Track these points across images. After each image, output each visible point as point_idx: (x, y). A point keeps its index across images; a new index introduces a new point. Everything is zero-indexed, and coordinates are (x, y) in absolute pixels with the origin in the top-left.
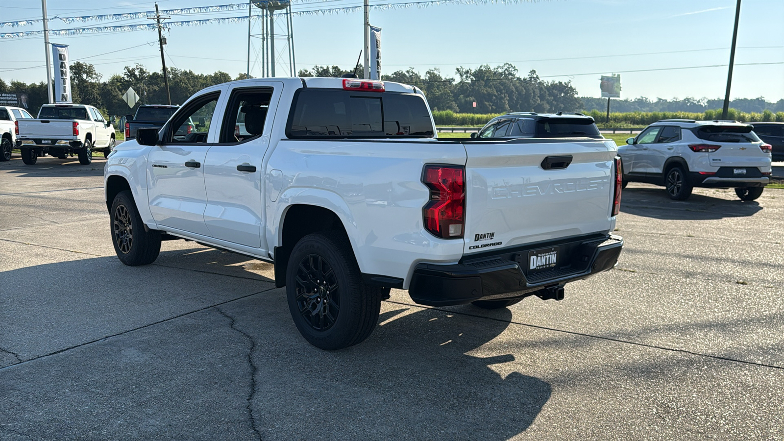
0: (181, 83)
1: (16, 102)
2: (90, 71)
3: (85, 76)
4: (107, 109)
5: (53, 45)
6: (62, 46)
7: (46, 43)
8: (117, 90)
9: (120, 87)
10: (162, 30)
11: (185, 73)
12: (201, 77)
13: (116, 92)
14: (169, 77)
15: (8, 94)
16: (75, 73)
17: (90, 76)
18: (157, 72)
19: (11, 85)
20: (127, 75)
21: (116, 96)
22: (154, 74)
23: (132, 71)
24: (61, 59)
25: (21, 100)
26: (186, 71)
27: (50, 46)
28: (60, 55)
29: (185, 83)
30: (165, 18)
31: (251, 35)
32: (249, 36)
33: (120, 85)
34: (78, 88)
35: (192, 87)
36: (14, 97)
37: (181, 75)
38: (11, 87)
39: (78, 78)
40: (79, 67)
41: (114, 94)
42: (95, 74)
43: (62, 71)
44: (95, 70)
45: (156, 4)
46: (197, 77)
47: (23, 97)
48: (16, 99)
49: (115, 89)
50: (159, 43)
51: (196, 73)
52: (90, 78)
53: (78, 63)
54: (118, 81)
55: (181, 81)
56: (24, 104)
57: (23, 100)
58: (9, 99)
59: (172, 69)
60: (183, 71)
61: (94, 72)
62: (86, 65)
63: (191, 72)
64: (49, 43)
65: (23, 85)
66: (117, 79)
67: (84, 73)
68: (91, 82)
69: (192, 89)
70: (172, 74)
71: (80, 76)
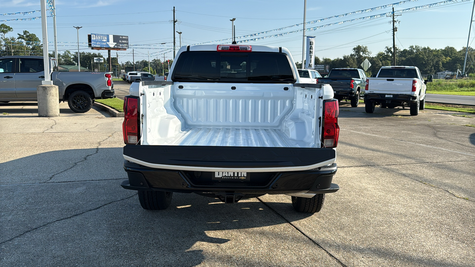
0: (420, 55)
1: (323, 69)
2: (364, 51)
3: (361, 53)
4: (371, 72)
5: (308, 37)
6: (312, 37)
7: (304, 36)
8: (379, 60)
9: (382, 59)
10: (395, 23)
11: (425, 49)
12: (436, 51)
13: (379, 62)
14: (414, 52)
15: (320, 65)
16: (356, 52)
17: (364, 53)
18: (406, 49)
19: (322, 60)
20: (387, 51)
21: (378, 64)
22: (405, 50)
23: (390, 49)
24: (311, 44)
25: (326, 68)
26: (425, 48)
27: (306, 37)
28: (310, 42)
29: (422, 55)
30: (398, 15)
31: (473, 20)
32: (472, 21)
33: (382, 58)
34: (357, 60)
35: (427, 57)
36: (323, 66)
37: (421, 50)
38: (322, 61)
39: (357, 54)
40: (359, 48)
41: (377, 63)
42: (368, 52)
43: (310, 51)
44: (367, 50)
45: (393, 7)
46: (432, 51)
47: (327, 66)
48: (324, 67)
49: (378, 60)
50: (392, 31)
51: (432, 48)
52: (364, 54)
53: (359, 46)
54: (380, 56)
55: (420, 54)
56: (327, 70)
57: (327, 68)
58: (320, 67)
59: (416, 47)
60: (423, 47)
61: (367, 51)
62: (363, 47)
63: (428, 48)
64: (305, 36)
65: (329, 59)
66: (380, 54)
67: (361, 51)
68: (364, 57)
69: (427, 58)
70: (416, 50)
71: (359, 53)
